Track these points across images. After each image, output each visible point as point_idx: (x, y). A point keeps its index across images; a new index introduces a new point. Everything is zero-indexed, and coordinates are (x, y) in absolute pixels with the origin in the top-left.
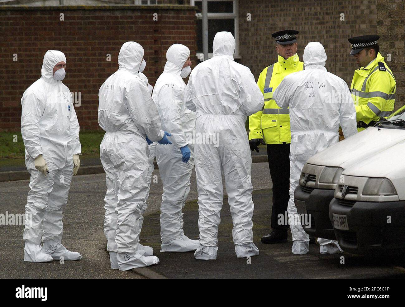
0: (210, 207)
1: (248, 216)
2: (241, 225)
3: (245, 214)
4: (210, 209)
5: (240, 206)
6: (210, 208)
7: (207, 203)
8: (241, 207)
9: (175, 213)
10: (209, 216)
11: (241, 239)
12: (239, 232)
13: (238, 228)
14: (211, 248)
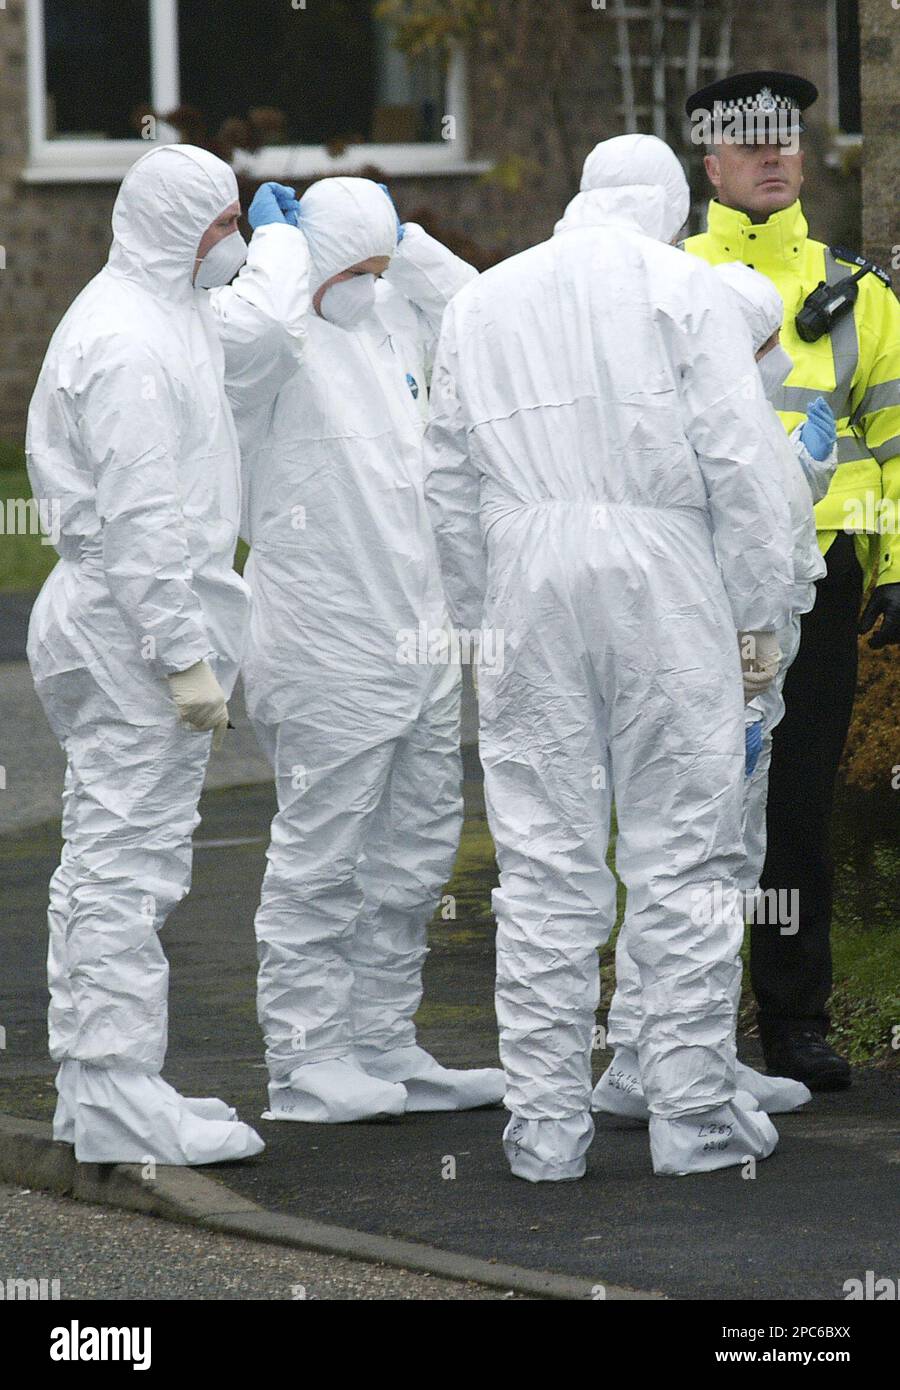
0: (544, 933)
1: (708, 981)
2: (674, 1024)
3: (691, 974)
4: (545, 946)
5: (671, 933)
6: (545, 937)
7: (530, 915)
8: (672, 939)
9: (310, 944)
10: (539, 977)
11: (675, 1088)
12: (663, 1058)
13: (661, 1037)
14: (543, 1124)
